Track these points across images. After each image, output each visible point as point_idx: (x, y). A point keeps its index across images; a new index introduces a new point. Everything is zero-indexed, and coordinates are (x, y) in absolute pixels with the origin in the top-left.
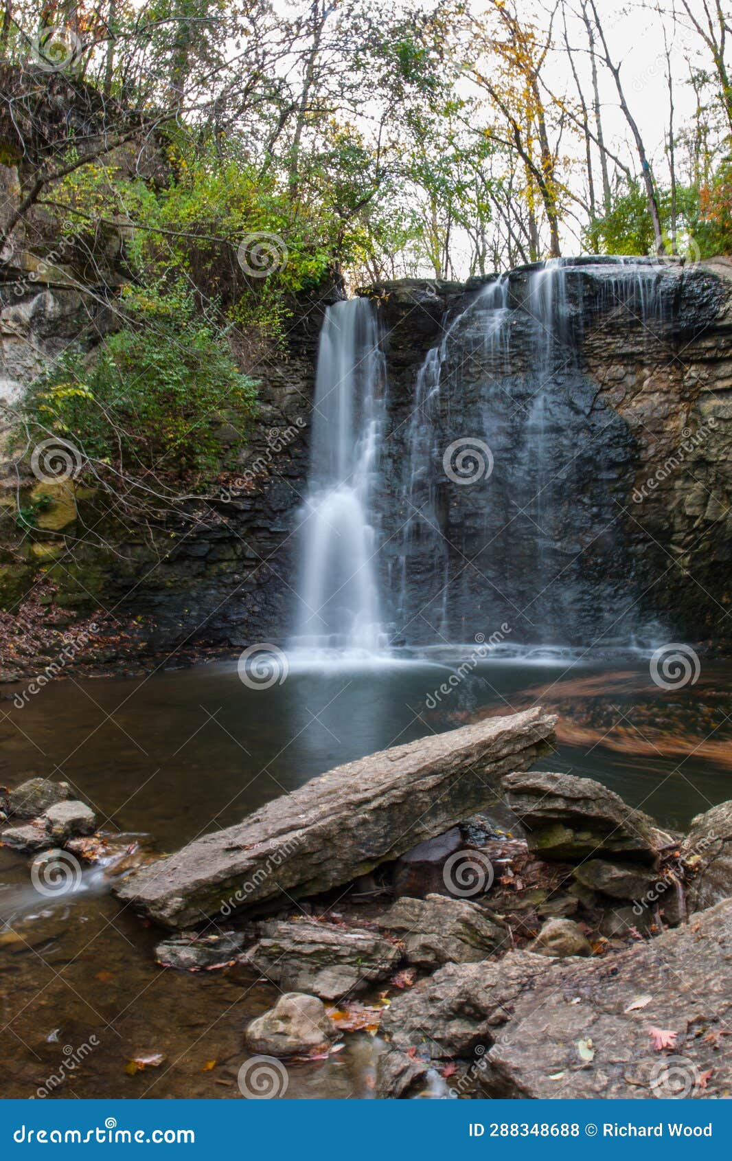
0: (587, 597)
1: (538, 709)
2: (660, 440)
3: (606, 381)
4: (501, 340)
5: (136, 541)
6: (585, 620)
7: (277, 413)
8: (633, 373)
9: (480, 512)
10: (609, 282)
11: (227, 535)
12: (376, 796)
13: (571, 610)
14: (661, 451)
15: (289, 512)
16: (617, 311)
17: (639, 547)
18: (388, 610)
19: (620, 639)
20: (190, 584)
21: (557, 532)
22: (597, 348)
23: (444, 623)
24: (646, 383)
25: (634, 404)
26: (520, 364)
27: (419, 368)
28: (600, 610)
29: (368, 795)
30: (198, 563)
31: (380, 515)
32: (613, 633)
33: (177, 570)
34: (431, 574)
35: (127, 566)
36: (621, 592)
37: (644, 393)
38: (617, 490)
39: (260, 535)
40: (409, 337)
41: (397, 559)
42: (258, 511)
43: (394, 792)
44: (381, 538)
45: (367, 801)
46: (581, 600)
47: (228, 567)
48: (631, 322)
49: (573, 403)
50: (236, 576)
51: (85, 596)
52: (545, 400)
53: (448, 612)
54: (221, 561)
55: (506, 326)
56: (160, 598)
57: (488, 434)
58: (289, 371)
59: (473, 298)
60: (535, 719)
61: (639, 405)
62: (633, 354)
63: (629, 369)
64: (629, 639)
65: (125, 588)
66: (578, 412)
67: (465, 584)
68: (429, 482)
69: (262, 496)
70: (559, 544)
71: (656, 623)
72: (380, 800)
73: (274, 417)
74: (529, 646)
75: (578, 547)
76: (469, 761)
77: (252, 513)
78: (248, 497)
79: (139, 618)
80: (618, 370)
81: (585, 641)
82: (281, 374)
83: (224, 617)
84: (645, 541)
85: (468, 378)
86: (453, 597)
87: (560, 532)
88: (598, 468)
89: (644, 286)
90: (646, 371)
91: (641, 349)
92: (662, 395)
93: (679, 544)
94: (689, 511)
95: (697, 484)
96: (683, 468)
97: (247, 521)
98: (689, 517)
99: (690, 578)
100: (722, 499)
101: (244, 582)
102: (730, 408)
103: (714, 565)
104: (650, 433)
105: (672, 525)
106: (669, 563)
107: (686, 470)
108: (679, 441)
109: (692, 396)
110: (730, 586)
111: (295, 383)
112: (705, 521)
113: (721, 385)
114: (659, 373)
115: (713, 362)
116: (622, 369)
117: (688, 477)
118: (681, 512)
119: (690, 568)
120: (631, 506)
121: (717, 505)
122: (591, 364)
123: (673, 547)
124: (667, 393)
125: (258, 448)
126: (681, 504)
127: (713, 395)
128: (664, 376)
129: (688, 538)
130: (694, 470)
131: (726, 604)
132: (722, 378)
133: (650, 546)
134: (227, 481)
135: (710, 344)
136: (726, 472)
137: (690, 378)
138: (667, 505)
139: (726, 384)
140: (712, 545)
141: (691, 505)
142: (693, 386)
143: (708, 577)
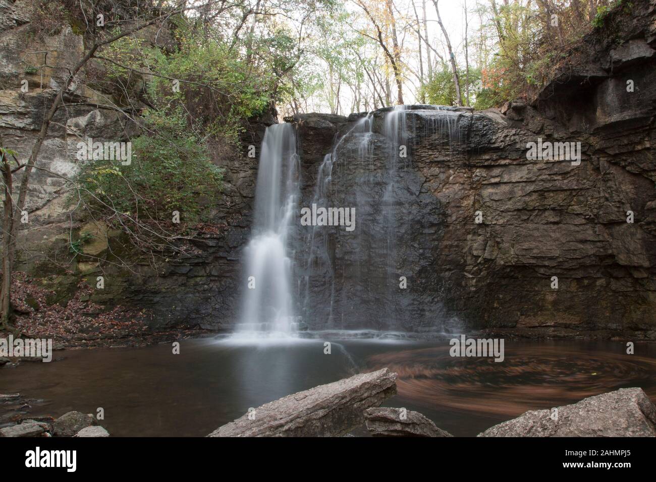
0: (416, 303)
1: (386, 369)
2: (459, 211)
3: (428, 177)
4: (368, 150)
5: (143, 263)
7: (234, 189)
8: (443, 172)
9: (354, 251)
10: (431, 119)
11: (201, 260)
12: (287, 423)
13: (406, 310)
14: (459, 217)
15: (238, 249)
16: (435, 136)
17: (447, 273)
18: (297, 309)
19: (434, 328)
20: (177, 290)
21: (398, 264)
22: (423, 157)
24: (451, 178)
25: (444, 190)
26: (379, 165)
27: (320, 165)
28: (423, 310)
29: (282, 422)
30: (182, 277)
31: (294, 252)
32: (429, 324)
33: (169, 282)
34: (324, 287)
35: (138, 278)
36: (436, 300)
37: (450, 184)
38: (434, 240)
39: (222, 261)
40: (314, 147)
41: (304, 278)
42: (220, 247)
43: (298, 420)
44: (294, 265)
45: (282, 426)
46: (413, 304)
47: (201, 280)
48: (443, 143)
49: (409, 188)
50: (206, 286)
51: (111, 296)
52: (393, 186)
53: (333, 311)
54: (196, 276)
55: (371, 142)
56: (156, 299)
57: (359, 205)
58: (242, 164)
59: (352, 125)
60: (384, 375)
61: (447, 190)
62: (444, 161)
63: (442, 170)
65: (137, 292)
66: (412, 194)
67: (344, 294)
69: (223, 238)
70: (400, 271)
71: (456, 319)
72: (290, 425)
73: (232, 191)
74: (381, 331)
76: (344, 401)
77: (217, 248)
78: (214, 238)
79: (144, 311)
80: (436, 170)
81: (415, 329)
82: (237, 165)
83: (197, 311)
84: (449, 270)
85: (348, 172)
86: (336, 302)
87: (400, 264)
88: (423, 226)
89: (450, 123)
90: (451, 171)
91: (448, 159)
92: (460, 185)
93: (469, 272)
94: (475, 253)
95: (480, 237)
96: (472, 228)
97: (213, 253)
98: (475, 256)
99: (476, 292)
100: (494, 246)
101: (210, 290)
102: (499, 194)
103: (489, 285)
104: (453, 207)
105: (465, 261)
106: (463, 283)
107: (473, 229)
108: (470, 212)
109: (477, 186)
110: (499, 297)
111: (245, 171)
112: (484, 259)
113: (493, 180)
114: (458, 173)
115: (489, 167)
116: (437, 170)
117: (475, 233)
118: (470, 253)
119: (476, 286)
120: (442, 250)
121: (491, 250)
122: (420, 166)
123: (466, 274)
124: (463, 184)
125: (222, 209)
126: (471, 248)
127: (489, 187)
128: (461, 174)
129: (475, 269)
130: (478, 229)
131: (496, 308)
132: (494, 177)
133: (453, 273)
134: (202, 228)
135: (487, 157)
136: (496, 231)
137: (476, 176)
138: (462, 249)
139: (497, 180)
140: (488, 273)
141: (476, 249)
142: (478, 181)
143: (486, 292)
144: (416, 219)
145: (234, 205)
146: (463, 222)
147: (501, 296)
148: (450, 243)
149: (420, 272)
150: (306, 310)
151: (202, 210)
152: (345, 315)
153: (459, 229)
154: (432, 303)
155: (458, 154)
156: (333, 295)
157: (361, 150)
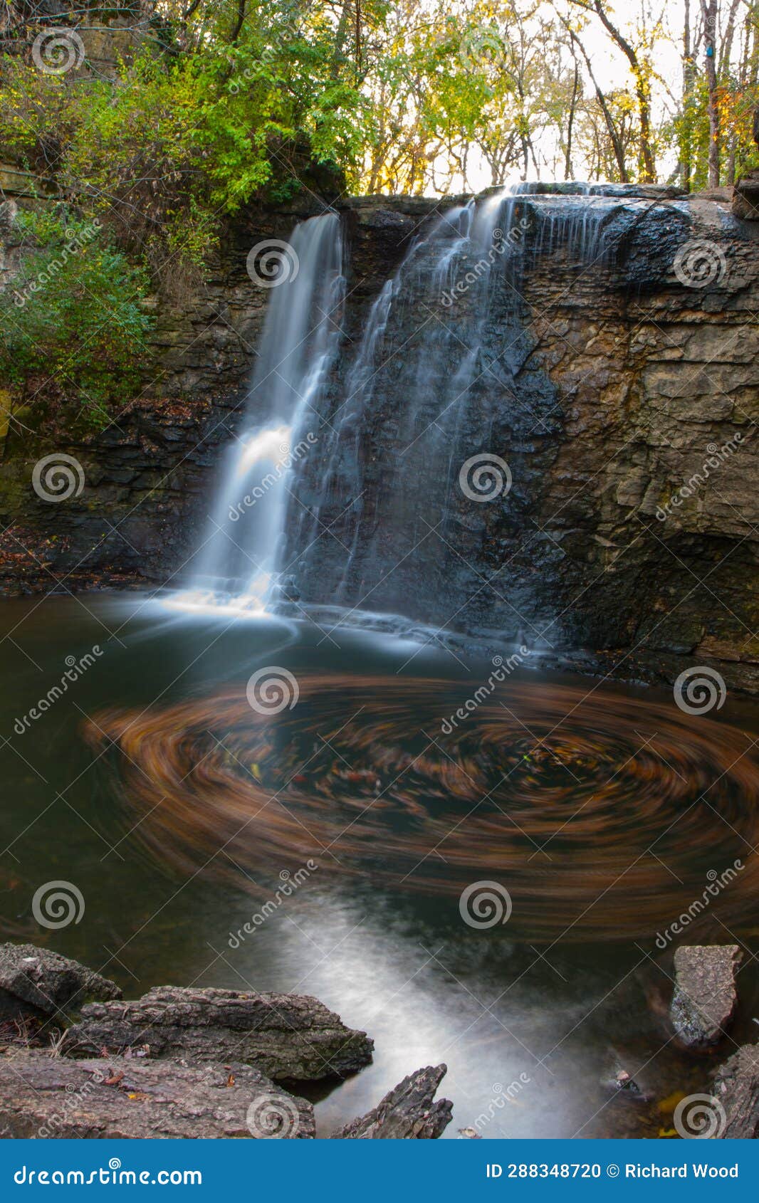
2: (594, 413)
3: (545, 338)
4: (449, 276)
6: (474, 606)
7: (233, 338)
8: (577, 331)
9: (396, 470)
11: (153, 463)
14: (594, 426)
16: (560, 254)
17: (556, 533)
19: (503, 633)
20: (114, 508)
22: (541, 296)
23: (342, 583)
24: (590, 343)
25: (572, 367)
27: (374, 301)
30: (123, 489)
32: (497, 624)
33: (102, 494)
36: (522, 580)
37: (587, 355)
38: (534, 466)
39: (188, 467)
40: (374, 264)
42: (187, 443)
44: (300, 485)
47: (155, 495)
48: (575, 269)
50: (161, 506)
51: (3, 511)
52: (479, 352)
53: (349, 573)
54: (147, 489)
56: (81, 519)
57: (419, 383)
58: (249, 293)
61: (579, 369)
62: (578, 307)
63: (574, 324)
64: (516, 634)
66: (508, 371)
67: (374, 544)
68: (357, 430)
69: (196, 426)
73: (229, 343)
75: (484, 524)
77: (182, 445)
78: (180, 427)
79: (54, 537)
80: (562, 324)
82: (241, 296)
84: (562, 527)
85: (416, 317)
86: (359, 557)
90: (592, 330)
91: (586, 302)
92: (606, 359)
93: (606, 536)
94: (621, 500)
95: (635, 470)
96: (620, 449)
97: (174, 452)
98: (621, 507)
99: (613, 576)
100: (663, 491)
101: (168, 513)
102: (677, 385)
103: (647, 565)
104: (584, 403)
105: (598, 514)
106: (590, 556)
107: (622, 452)
108: (616, 417)
109: (637, 364)
110: (668, 592)
111: (256, 307)
112: (640, 514)
113: (669, 355)
114: (606, 332)
115: (665, 326)
116: (565, 325)
117: (624, 460)
118: (611, 500)
119: (617, 565)
120: (550, 487)
121: (657, 496)
122: (533, 315)
123: (597, 538)
124: (611, 357)
125: (206, 375)
126: (612, 489)
127: (661, 367)
128: (610, 337)
129: (619, 531)
130: (632, 453)
131: (658, 612)
132: (673, 348)
133: (570, 534)
134: (163, 409)
135: (658, 304)
136: (669, 460)
137: (637, 342)
138: (593, 490)
139: (675, 355)
140: (646, 542)
141: (624, 493)
142: (639, 353)
143: (638, 577)
144: (503, 423)
145: (230, 369)
146: (600, 437)
147: (672, 591)
148: (569, 476)
149: (498, 525)
150: (304, 565)
151: (171, 376)
152: (366, 584)
153: (591, 450)
154: (512, 586)
155: (603, 293)
156: (355, 545)
157: (438, 276)
